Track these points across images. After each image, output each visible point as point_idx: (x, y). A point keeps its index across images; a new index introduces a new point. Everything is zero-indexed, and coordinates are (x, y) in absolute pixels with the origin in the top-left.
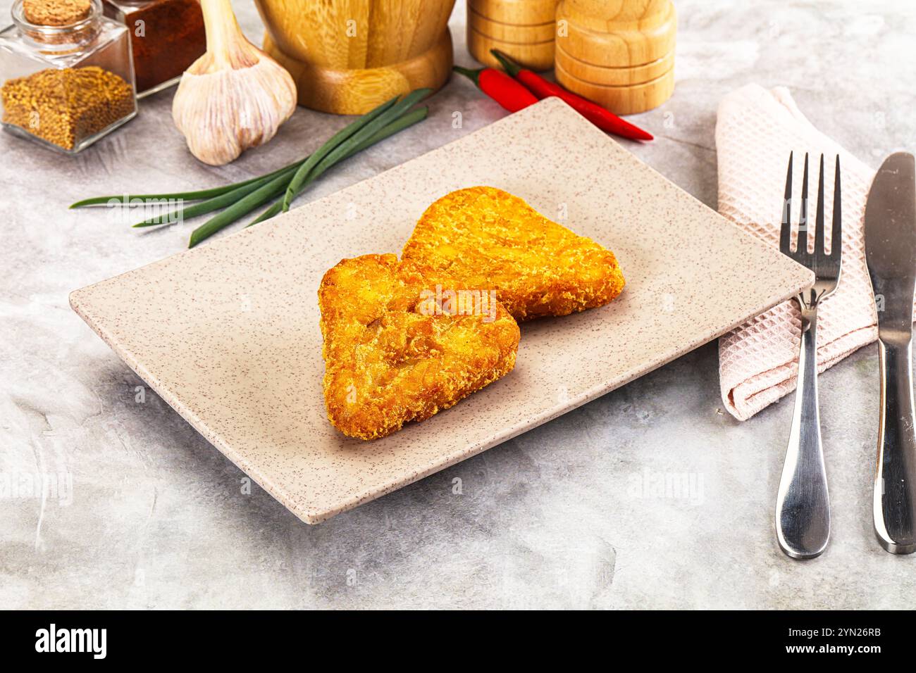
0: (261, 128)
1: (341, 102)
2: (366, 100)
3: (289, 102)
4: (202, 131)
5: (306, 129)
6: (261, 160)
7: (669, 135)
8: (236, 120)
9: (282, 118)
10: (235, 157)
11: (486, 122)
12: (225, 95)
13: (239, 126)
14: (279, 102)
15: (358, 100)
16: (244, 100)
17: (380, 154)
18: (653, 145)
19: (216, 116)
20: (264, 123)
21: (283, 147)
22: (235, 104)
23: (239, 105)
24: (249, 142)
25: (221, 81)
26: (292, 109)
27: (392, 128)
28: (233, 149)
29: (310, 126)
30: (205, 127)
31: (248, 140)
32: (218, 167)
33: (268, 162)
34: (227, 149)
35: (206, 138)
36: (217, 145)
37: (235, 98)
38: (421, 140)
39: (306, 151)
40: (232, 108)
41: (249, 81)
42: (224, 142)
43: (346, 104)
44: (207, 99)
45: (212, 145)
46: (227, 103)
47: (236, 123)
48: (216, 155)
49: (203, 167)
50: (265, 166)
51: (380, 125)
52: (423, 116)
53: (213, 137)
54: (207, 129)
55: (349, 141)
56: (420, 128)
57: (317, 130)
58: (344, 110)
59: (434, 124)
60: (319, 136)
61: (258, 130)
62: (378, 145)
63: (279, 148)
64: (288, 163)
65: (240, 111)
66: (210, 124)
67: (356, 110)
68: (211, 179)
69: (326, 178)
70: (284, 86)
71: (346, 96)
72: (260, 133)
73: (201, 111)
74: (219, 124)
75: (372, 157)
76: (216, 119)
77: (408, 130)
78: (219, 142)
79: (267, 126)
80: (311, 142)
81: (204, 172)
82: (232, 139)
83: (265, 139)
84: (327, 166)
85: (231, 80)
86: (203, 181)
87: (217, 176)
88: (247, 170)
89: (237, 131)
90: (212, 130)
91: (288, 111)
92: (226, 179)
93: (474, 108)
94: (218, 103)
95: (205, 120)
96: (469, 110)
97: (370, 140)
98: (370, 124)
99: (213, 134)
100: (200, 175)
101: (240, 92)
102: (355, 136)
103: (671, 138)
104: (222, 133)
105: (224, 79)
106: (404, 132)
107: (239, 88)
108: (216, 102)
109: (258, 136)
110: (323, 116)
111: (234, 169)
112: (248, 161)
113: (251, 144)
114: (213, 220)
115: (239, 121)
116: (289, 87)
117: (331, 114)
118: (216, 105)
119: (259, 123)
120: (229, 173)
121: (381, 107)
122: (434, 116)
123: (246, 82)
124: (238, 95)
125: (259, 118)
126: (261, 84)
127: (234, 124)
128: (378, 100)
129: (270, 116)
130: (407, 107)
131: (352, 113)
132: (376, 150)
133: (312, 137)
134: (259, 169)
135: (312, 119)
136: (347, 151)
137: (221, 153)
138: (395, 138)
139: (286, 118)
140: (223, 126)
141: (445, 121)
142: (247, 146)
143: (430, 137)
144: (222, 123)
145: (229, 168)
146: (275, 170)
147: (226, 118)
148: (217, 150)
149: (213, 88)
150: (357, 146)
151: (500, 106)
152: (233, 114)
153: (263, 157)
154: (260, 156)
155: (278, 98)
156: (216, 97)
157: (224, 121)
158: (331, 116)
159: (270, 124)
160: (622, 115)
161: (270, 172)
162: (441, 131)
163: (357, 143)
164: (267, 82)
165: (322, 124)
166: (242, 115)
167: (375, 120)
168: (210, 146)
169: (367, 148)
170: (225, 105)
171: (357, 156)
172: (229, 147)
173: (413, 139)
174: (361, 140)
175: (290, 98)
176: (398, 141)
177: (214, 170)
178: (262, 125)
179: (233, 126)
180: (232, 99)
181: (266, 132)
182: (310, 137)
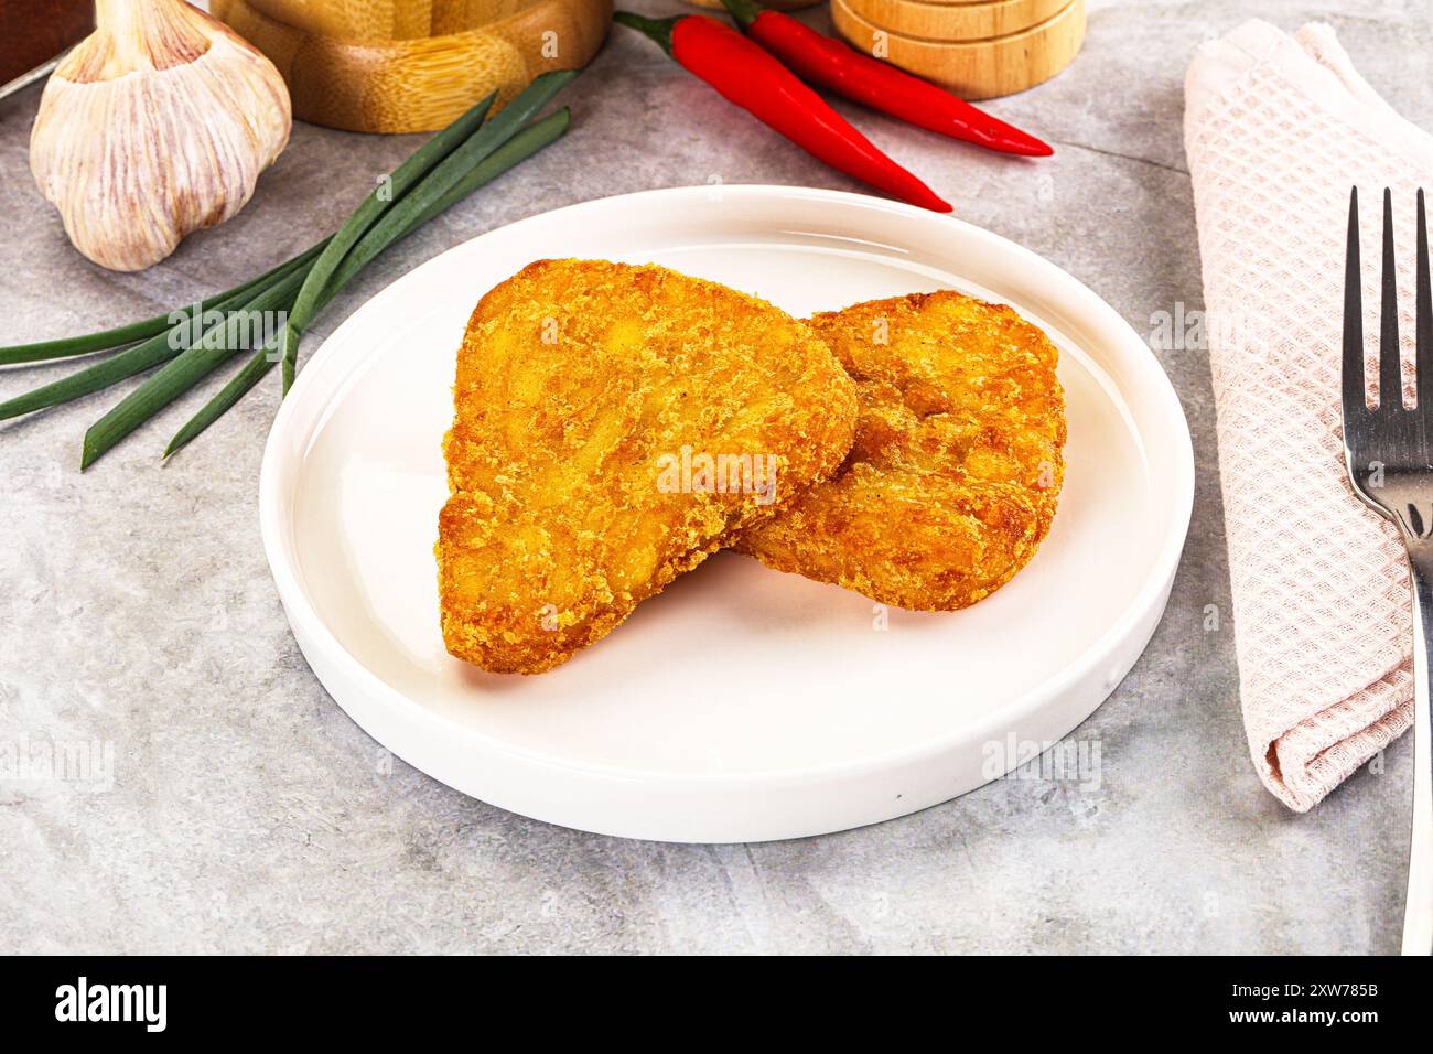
0: (220, 192)
1: (383, 108)
2: (435, 101)
3: (275, 128)
4: (96, 206)
5: (313, 172)
6: (223, 251)
7: (1083, 139)
8: (168, 175)
9: (263, 163)
10: (167, 253)
11: (693, 136)
12: (141, 126)
13: (174, 190)
14: (256, 131)
15: (417, 102)
16: (184, 134)
17: (474, 225)
18: (1054, 164)
19: (126, 171)
20: (227, 182)
21: (267, 217)
22: (163, 145)
23: (171, 144)
24: (197, 221)
25: (132, 96)
26: (284, 139)
27: (495, 163)
28: (162, 238)
29: (321, 165)
30: (102, 195)
31: (195, 217)
32: (134, 274)
33: (237, 253)
34: (151, 239)
35: (105, 217)
36: (129, 232)
37: (163, 131)
38: (559, 184)
39: (317, 223)
40: (157, 155)
41: (191, 94)
42: (143, 224)
43: (396, 114)
44: (104, 136)
45: (118, 233)
46: (147, 142)
47: (168, 185)
48: (127, 255)
49: (101, 277)
50: (231, 265)
51: (472, 160)
52: (559, 130)
53: (121, 217)
54: (106, 200)
55: (407, 201)
56: (554, 156)
57: (336, 176)
58: (391, 124)
59: (583, 145)
60: (342, 188)
61: (216, 197)
62: (468, 202)
63: (259, 221)
64: (282, 254)
65: (174, 159)
66: (113, 189)
67: (417, 126)
68: (120, 302)
69: (364, 287)
70: (265, 93)
71: (394, 97)
72: (219, 201)
73: (92, 162)
74: (131, 188)
75: (456, 232)
76: (124, 180)
77: (530, 162)
78: (132, 225)
79: (234, 187)
80: (325, 203)
81: (102, 286)
82: (160, 218)
83: (229, 212)
84: (365, 260)
85: (152, 92)
86: (102, 307)
87: (130, 293)
88: (193, 275)
89: (170, 201)
90: (116, 201)
91: (275, 146)
92: (151, 300)
93: (664, 104)
94: (128, 143)
95: (101, 181)
96: (655, 107)
97: (453, 194)
98: (450, 159)
99: (118, 209)
100: (95, 295)
101: (174, 120)
102: (420, 190)
103: (1089, 148)
104: (138, 207)
105: (138, 91)
106: (518, 168)
107: (170, 109)
108: (123, 141)
109: (215, 208)
110: (348, 138)
111: (167, 276)
112: (193, 256)
113: (199, 224)
114: (129, 397)
115: (174, 179)
116: (276, 96)
117: (364, 133)
118: (124, 149)
119: (216, 181)
120: (157, 284)
121: (468, 113)
122: (581, 127)
123: (184, 94)
124: (169, 124)
125: (215, 171)
126: (215, 94)
127: (165, 188)
128: (461, 100)
129: (238, 164)
130: (526, 115)
131: (407, 130)
132: (463, 214)
133: (327, 191)
134: (221, 271)
135: (324, 147)
136: (404, 223)
137: (140, 247)
138: (502, 186)
139: (271, 160)
140: (140, 190)
141: (605, 138)
142: (191, 230)
143: (577, 176)
144: (138, 185)
145: (155, 276)
146: (254, 275)
147: (146, 175)
148: (131, 242)
149: (115, 112)
150: (426, 211)
151: (720, 97)
152: (160, 165)
153: (227, 244)
154: (220, 242)
155: (253, 123)
156: (122, 132)
157: (142, 182)
158: (364, 139)
159: (239, 181)
160: (980, 100)
161: (244, 279)
162: (599, 161)
163: (425, 205)
164: (229, 92)
165: (346, 158)
166: (180, 168)
167: (460, 150)
168: (114, 235)
169: (445, 211)
170: (142, 147)
171: (425, 231)
172: (156, 236)
173: (541, 185)
174: (434, 196)
175: (278, 120)
176: (510, 189)
177: (123, 282)
178: (222, 183)
179: (161, 190)
180: (157, 134)
181: (233, 197)
182: (321, 192)
